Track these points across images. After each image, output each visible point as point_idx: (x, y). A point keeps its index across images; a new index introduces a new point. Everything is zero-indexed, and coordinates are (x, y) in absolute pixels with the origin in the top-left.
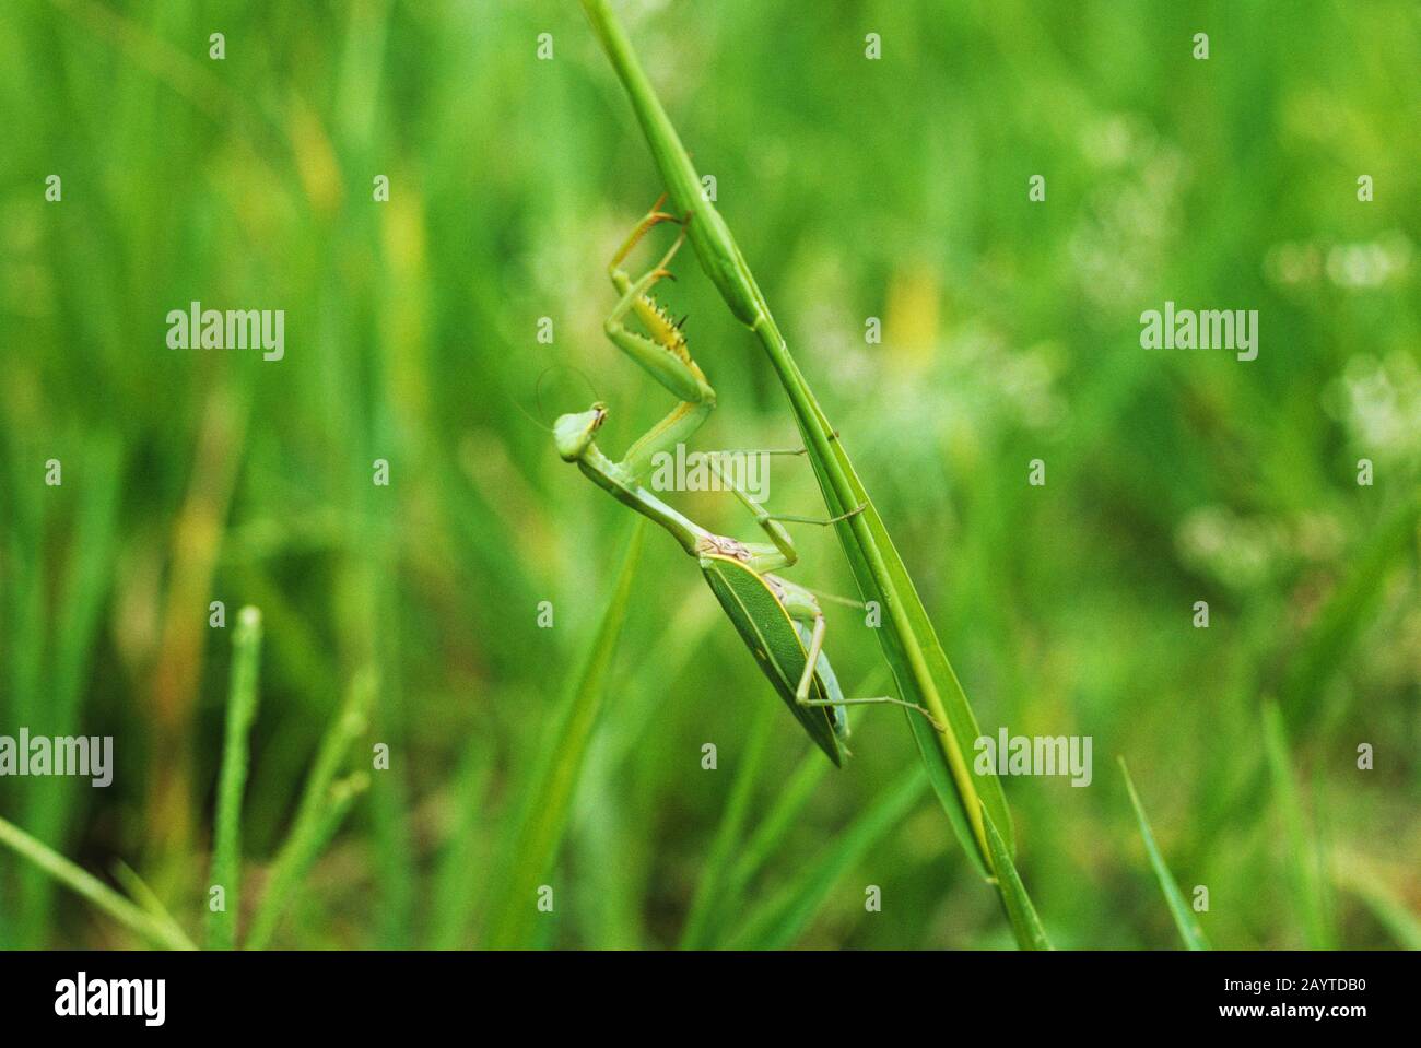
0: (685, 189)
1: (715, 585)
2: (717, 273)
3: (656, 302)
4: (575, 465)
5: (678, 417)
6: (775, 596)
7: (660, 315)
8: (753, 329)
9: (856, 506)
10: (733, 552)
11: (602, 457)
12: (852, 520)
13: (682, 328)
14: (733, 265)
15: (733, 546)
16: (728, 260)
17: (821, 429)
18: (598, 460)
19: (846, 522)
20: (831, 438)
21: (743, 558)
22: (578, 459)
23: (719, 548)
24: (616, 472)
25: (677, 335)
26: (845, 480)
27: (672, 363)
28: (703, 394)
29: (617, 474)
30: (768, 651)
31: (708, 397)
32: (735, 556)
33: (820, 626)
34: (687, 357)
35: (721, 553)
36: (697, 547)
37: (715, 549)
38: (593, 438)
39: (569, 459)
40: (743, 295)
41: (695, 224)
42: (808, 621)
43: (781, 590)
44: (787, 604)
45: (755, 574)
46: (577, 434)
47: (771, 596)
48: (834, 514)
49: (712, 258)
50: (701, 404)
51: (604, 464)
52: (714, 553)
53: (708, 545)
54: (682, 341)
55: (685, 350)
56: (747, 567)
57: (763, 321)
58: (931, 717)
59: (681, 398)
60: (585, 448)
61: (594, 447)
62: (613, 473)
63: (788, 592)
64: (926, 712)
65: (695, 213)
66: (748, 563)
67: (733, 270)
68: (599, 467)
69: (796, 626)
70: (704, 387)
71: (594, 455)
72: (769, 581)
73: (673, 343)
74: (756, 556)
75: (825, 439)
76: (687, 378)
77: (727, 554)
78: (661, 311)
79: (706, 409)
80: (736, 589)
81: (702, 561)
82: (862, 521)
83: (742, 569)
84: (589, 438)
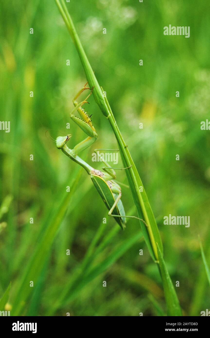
0: (92, 81)
1: (94, 182)
2: (100, 103)
3: (84, 110)
4: (61, 149)
5: (88, 140)
6: (109, 187)
7: (85, 114)
8: (107, 118)
9: (130, 165)
10: (99, 175)
11: (67, 148)
12: (129, 169)
13: (90, 118)
14: (103, 101)
15: (100, 173)
16: (102, 99)
17: (123, 145)
18: (67, 149)
19: (128, 169)
20: (125, 147)
21: (102, 176)
22: (62, 148)
23: (96, 173)
24: (71, 152)
25: (89, 119)
26: (128, 158)
27: (87, 127)
28: (94, 135)
29: (71, 153)
30: (106, 200)
31: (95, 136)
32: (100, 176)
33: (120, 195)
34: (91, 125)
35: (96, 174)
36: (90, 173)
37: (95, 173)
38: (66, 143)
39: (59, 148)
40: (105, 109)
41: (94, 89)
42: (117, 193)
43: (111, 185)
44: (112, 189)
45: (104, 181)
46: (62, 142)
47: (108, 187)
48: (125, 167)
49: (98, 99)
50: (94, 137)
51: (68, 150)
52: (94, 174)
53: (93, 172)
54: (90, 121)
55: (91, 123)
56: (102, 179)
57: (110, 116)
58: (145, 223)
59: (89, 136)
60: (63, 146)
61: (66, 146)
62: (70, 152)
63: (113, 186)
64: (144, 222)
65: (95, 87)
66: (103, 178)
67: (103, 102)
68: (66, 151)
69: (114, 195)
70: (95, 133)
71: (66, 147)
72: (108, 183)
73: (88, 121)
74: (105, 176)
75: (124, 147)
76: (90, 130)
77: (97, 175)
78: (86, 113)
79: (95, 139)
80: (99, 184)
81: (91, 176)
82: (132, 169)
83: (101, 180)
84: (65, 143)
